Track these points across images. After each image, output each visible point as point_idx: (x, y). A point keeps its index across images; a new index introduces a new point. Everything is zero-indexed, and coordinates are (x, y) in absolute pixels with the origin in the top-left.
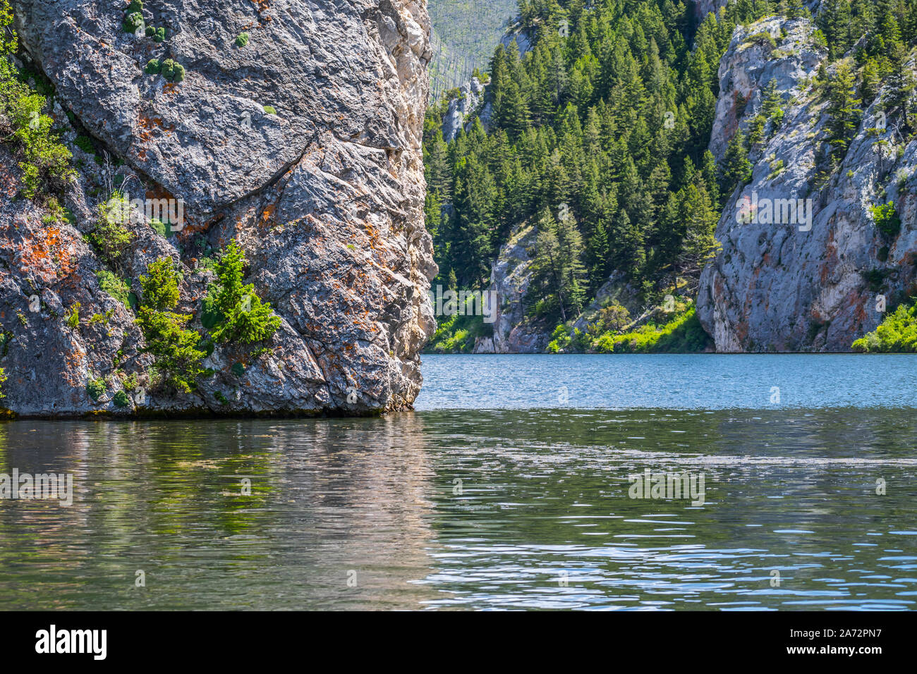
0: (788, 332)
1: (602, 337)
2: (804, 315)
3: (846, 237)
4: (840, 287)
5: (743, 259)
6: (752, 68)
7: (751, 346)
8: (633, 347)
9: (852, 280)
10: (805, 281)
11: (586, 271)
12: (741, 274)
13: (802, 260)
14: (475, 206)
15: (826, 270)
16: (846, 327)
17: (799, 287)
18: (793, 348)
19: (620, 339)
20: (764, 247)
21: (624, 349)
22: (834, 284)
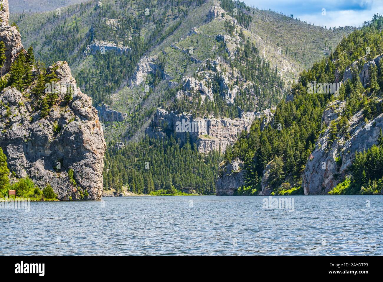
0: (316, 190)
1: (282, 191)
2: (321, 186)
3: (330, 166)
4: (328, 178)
5: (309, 171)
6: (329, 115)
7: (310, 194)
8: (288, 194)
9: (331, 177)
10: (321, 177)
11: (284, 173)
12: (309, 175)
13: (321, 172)
14: (263, 152)
15: (325, 174)
16: (328, 189)
17: (320, 178)
18: (318, 194)
19: (286, 192)
20: (313, 168)
21: (286, 194)
22: (328, 177)
